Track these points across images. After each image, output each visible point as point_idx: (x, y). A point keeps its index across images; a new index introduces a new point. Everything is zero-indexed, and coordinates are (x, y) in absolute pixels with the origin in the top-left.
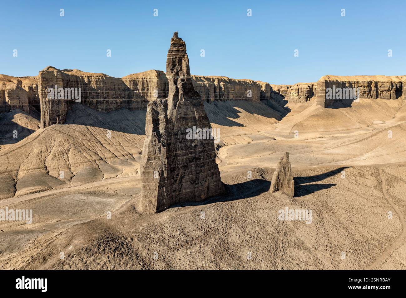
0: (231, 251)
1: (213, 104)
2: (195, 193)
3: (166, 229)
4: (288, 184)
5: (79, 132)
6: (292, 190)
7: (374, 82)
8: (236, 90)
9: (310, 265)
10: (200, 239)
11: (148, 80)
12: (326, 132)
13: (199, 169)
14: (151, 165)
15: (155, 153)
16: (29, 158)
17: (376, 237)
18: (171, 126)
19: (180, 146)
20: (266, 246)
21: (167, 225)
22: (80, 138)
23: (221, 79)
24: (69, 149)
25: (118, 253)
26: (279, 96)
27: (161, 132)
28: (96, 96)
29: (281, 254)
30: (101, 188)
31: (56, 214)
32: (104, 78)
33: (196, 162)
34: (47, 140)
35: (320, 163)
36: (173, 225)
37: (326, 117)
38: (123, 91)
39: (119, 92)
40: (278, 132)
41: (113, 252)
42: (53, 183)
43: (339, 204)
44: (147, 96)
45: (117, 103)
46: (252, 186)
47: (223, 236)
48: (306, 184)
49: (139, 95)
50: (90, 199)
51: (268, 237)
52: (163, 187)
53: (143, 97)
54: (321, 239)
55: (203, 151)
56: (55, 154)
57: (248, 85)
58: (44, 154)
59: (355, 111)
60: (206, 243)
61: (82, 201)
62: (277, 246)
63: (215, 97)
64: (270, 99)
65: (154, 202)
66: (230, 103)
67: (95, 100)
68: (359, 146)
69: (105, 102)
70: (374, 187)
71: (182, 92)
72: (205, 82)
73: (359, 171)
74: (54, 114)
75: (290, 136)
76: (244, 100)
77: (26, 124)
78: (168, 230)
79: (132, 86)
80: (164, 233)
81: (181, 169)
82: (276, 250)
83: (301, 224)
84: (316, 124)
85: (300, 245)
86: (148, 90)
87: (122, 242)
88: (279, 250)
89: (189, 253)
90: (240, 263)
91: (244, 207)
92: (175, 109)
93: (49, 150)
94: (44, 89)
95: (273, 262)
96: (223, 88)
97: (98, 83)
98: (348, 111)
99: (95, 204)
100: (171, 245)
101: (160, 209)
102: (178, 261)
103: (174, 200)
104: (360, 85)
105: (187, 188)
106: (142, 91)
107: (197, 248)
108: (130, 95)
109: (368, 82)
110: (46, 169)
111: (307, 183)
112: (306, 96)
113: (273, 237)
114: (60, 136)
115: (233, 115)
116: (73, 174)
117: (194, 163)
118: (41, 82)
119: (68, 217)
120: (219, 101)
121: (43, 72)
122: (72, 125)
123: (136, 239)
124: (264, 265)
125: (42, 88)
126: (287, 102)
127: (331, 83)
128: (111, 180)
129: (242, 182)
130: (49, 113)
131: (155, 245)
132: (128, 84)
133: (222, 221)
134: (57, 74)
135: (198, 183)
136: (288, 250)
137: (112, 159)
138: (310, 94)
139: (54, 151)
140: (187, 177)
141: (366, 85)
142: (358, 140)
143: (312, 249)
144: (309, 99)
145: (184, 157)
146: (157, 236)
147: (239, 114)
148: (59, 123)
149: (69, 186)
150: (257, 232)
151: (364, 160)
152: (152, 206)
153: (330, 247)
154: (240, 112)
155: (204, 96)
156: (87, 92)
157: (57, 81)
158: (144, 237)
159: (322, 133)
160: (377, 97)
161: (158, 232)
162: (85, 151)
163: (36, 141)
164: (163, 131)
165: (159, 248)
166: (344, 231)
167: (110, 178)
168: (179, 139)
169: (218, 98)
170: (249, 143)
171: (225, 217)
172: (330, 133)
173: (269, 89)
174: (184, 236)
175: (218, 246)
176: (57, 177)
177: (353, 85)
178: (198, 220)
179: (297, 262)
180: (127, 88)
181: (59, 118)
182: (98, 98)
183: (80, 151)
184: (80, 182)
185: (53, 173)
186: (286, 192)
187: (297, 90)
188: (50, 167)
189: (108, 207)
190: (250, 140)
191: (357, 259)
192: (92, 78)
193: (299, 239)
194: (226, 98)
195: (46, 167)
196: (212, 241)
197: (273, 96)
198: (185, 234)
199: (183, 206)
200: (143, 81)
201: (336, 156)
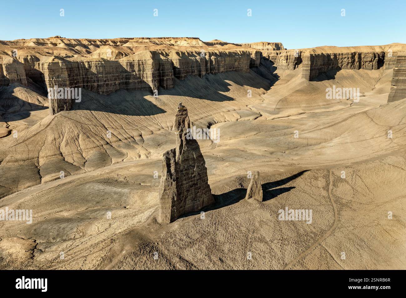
0: (218, 247)
1: (204, 77)
2: (194, 206)
3: (177, 235)
4: (259, 193)
5: (85, 118)
6: (261, 197)
7: (358, 54)
8: (227, 62)
9: (267, 254)
10: (198, 240)
11: (143, 61)
12: (308, 107)
13: (197, 191)
14: (166, 193)
15: (169, 186)
16: (45, 145)
17: (314, 230)
18: (178, 167)
19: (184, 178)
20: (240, 241)
21: (177, 232)
22: (87, 123)
23: (212, 53)
24: (79, 135)
25: (151, 254)
26: (269, 62)
27: (172, 172)
28: (96, 80)
29: (249, 247)
30: (112, 174)
31: (83, 203)
32: (103, 62)
33: (195, 187)
34: (59, 128)
35: (296, 147)
36: (182, 231)
37: (309, 92)
38: (121, 73)
39: (118, 74)
40: (265, 107)
41: (149, 253)
42: (71, 169)
43: (294, 206)
44: (143, 77)
45: (116, 85)
46: (233, 194)
47: (213, 237)
48: (273, 189)
49: (136, 76)
50: (108, 189)
51: (242, 235)
52: (174, 207)
53: (140, 78)
54: (276, 235)
55: (200, 179)
56: (67, 140)
57: (238, 56)
58: (58, 141)
59: (337, 83)
60: (202, 243)
61: (101, 191)
62: (247, 241)
63: (207, 70)
64: (260, 65)
65: (169, 216)
66: (220, 76)
67: (96, 84)
68: (330, 131)
69: (105, 85)
70: (323, 187)
71: (185, 143)
72: (196, 57)
73: (315, 174)
74: (62, 102)
75: (275, 112)
76: (234, 70)
77: (26, 98)
78: (179, 235)
79: (129, 68)
80: (176, 238)
81: (185, 192)
82: (246, 244)
83: (265, 224)
84: (300, 99)
85: (262, 240)
86: (143, 71)
87: (153, 246)
88: (248, 244)
89: (192, 250)
90: (223, 255)
91: (227, 213)
92: (181, 155)
93: (62, 137)
94: (51, 79)
95: (244, 252)
96: (214, 61)
97: (98, 68)
98: (331, 84)
99: (113, 194)
100: (181, 245)
101: (172, 220)
102: (186, 256)
103: (181, 213)
104: (344, 56)
105: (189, 204)
106: (138, 72)
107: (197, 246)
108: (127, 77)
109: (352, 54)
110: (62, 156)
111: (274, 187)
112: (294, 63)
113: (245, 235)
114: (69, 123)
115: (223, 88)
116: (85, 159)
117: (194, 187)
118: (48, 73)
119: (93, 206)
120: (210, 74)
121: (49, 64)
122: (78, 110)
123: (160, 243)
124: (238, 255)
125: (50, 78)
126: (276, 68)
127: (317, 57)
128: (119, 164)
129: (227, 192)
130: (57, 101)
131: (172, 247)
132: (125, 67)
133: (213, 225)
134: (62, 65)
135: (196, 200)
136: (254, 244)
137: (117, 142)
138: (298, 61)
139: (66, 137)
140: (189, 197)
141: (350, 56)
142: (330, 124)
143: (269, 242)
144: (297, 66)
145: (187, 185)
146: (172, 240)
147: (229, 87)
148: (67, 110)
149: (84, 171)
150: (235, 232)
151: (331, 146)
152: (167, 219)
153: (282, 240)
154: (230, 85)
155: (196, 71)
156: (89, 76)
157: (62, 71)
158: (164, 241)
159: (304, 108)
160: (360, 68)
161: (173, 237)
162: (92, 137)
163: (48, 128)
164: (174, 171)
165: (174, 249)
166: (293, 227)
167: (118, 162)
168: (183, 174)
169: (209, 72)
170: (237, 120)
171: (214, 222)
172: (312, 108)
173: (259, 57)
174: (189, 239)
175: (210, 244)
176: (72, 162)
177: (338, 56)
178: (197, 227)
179: (259, 252)
180: (124, 70)
181: (66, 105)
182: (99, 82)
183: (88, 137)
184: (92, 167)
185: (69, 159)
186: (257, 199)
187: (286, 57)
188: (65, 153)
189: (124, 197)
190: (239, 117)
191: (298, 248)
192: (92, 63)
193: (261, 235)
194: (217, 71)
195: (61, 153)
196: (206, 241)
197: (263, 63)
198: (189, 237)
199: (187, 216)
200: (139, 63)
201: (310, 140)
